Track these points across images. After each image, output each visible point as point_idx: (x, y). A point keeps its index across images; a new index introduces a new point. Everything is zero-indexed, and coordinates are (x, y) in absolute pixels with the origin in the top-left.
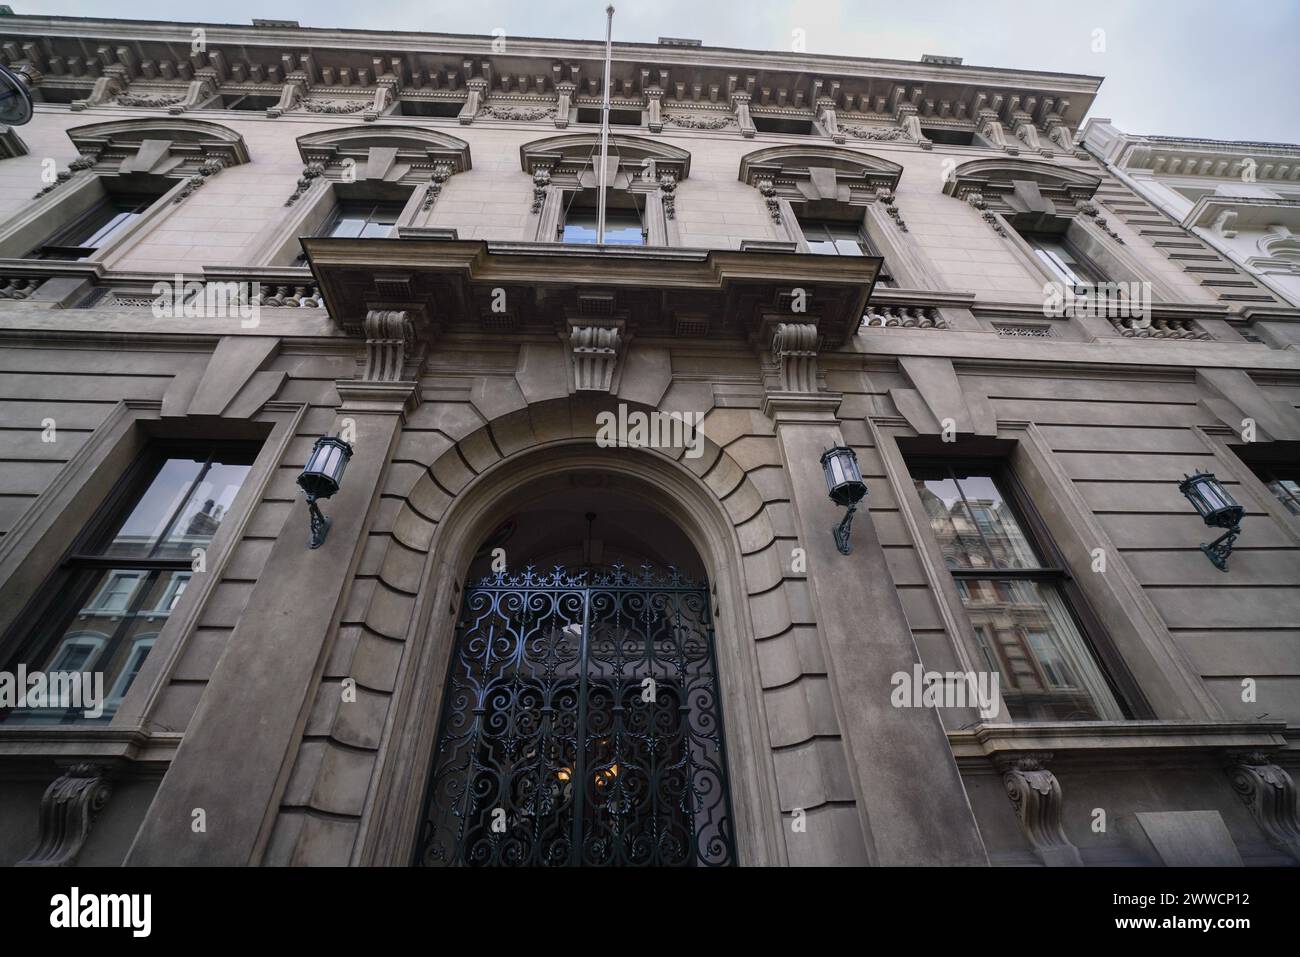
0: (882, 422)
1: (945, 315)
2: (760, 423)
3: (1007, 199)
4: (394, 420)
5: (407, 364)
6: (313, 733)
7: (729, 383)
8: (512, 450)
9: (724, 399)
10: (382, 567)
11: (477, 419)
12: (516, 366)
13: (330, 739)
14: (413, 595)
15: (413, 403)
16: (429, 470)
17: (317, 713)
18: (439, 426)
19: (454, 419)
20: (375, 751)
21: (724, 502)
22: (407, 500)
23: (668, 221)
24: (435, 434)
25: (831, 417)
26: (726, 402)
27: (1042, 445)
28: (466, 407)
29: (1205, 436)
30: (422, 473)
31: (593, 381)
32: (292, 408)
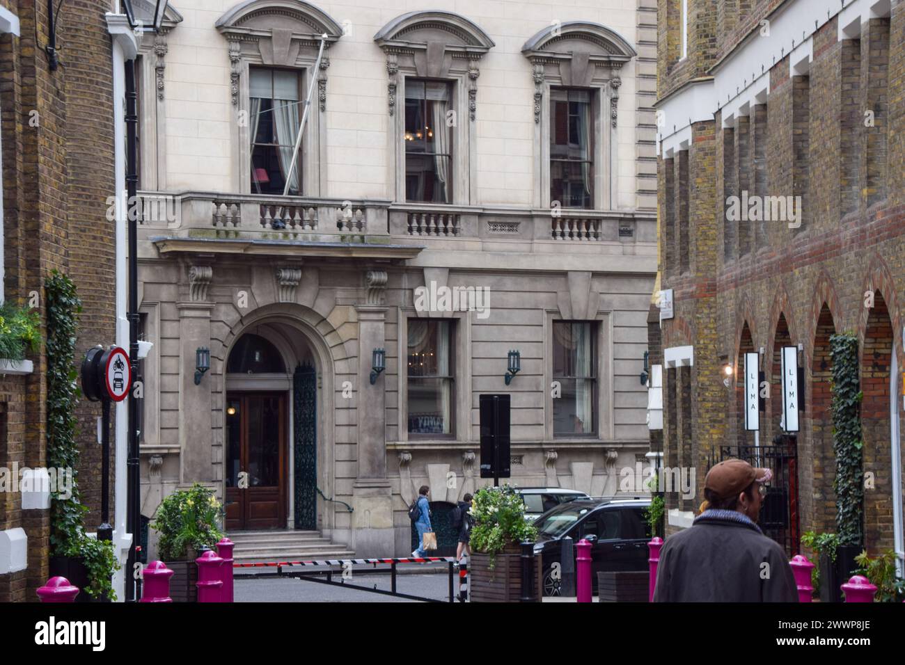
0: (404, 310)
1: (462, 224)
2: (352, 316)
3: (562, 68)
4: (207, 321)
6: (213, 444)
7: (343, 290)
8: (246, 323)
9: (340, 300)
10: (215, 387)
11: (238, 315)
12: (251, 283)
14: (221, 391)
16: (223, 343)
18: (222, 319)
19: (228, 314)
20: (220, 445)
21: (331, 349)
23: (321, 113)
24: (222, 323)
25: (382, 316)
26: (340, 302)
27: (469, 322)
28: (232, 308)
29: (545, 315)
30: (221, 344)
31: (285, 297)
32: (153, 305)
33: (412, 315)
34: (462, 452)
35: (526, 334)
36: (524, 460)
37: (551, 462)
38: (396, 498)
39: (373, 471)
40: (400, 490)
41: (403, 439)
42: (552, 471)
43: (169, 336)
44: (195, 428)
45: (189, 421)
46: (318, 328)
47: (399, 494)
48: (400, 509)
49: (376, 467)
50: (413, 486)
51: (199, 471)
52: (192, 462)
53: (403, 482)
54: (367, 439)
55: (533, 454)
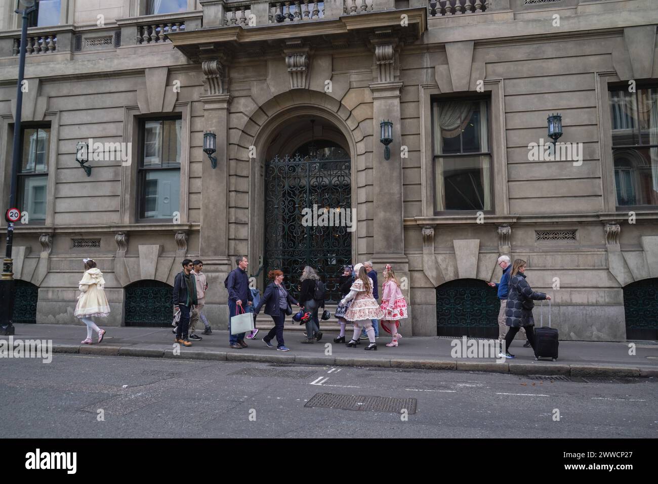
0: (426, 87)
2: (367, 96)
4: (225, 112)
5: (223, 82)
6: (231, 222)
7: (357, 74)
8: (272, 113)
9: (354, 83)
10: (236, 171)
11: (255, 105)
12: (266, 75)
13: (235, 223)
14: (248, 177)
15: (230, 102)
16: (243, 131)
17: (230, 217)
18: (242, 111)
19: (247, 106)
20: (247, 224)
21: (353, 132)
22: (238, 145)
24: (241, 114)
25: (397, 93)
26: (355, 85)
27: (501, 93)
28: (250, 99)
29: (598, 78)
30: (241, 132)
31: (298, 83)
32: (185, 104)
33: (436, 92)
34: (496, 226)
35: (575, 100)
36: (578, 234)
37: (612, 236)
38: (417, 275)
39: (389, 246)
40: (423, 267)
41: (427, 213)
42: (614, 246)
43: (198, 130)
44: (211, 206)
45: (206, 201)
46: (339, 113)
47: (422, 270)
48: (423, 285)
49: (393, 244)
50: (437, 262)
51: (214, 245)
52: (208, 237)
53: (426, 258)
54: (382, 215)
55: (590, 228)
